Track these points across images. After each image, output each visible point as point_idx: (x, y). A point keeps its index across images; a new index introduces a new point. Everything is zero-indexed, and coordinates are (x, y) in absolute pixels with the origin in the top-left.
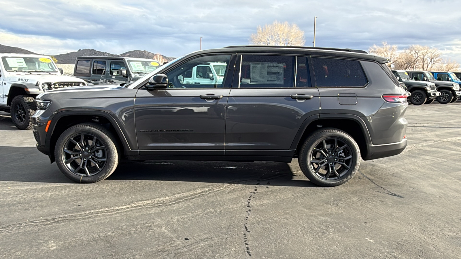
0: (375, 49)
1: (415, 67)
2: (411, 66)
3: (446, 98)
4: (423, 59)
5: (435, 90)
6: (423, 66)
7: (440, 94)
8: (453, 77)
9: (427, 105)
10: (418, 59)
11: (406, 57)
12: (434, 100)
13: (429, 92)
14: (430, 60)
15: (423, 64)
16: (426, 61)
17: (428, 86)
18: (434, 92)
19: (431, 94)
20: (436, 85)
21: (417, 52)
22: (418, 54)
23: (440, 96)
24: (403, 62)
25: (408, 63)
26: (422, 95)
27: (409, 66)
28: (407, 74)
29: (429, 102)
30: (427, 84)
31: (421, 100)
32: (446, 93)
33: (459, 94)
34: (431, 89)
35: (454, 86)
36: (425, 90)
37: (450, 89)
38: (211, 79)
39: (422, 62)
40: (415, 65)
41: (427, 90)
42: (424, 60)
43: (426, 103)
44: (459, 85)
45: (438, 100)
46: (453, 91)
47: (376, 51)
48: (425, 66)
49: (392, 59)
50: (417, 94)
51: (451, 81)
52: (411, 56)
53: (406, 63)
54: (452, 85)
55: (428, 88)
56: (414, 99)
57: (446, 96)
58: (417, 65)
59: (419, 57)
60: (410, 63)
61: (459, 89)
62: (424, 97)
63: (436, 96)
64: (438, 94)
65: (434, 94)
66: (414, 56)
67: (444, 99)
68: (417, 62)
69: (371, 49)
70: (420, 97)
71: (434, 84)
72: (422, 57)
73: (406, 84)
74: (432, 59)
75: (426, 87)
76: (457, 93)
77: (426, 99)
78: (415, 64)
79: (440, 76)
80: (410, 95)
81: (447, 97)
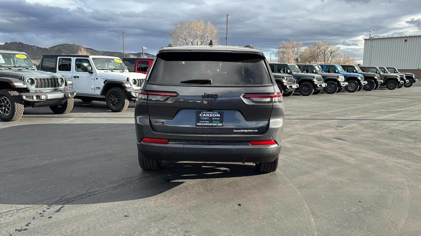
0: (283, 44)
1: (317, 60)
2: (315, 59)
3: (332, 89)
4: (324, 53)
5: (322, 81)
6: (325, 59)
7: (327, 85)
8: (339, 68)
9: (315, 96)
10: (320, 53)
11: (310, 52)
12: (321, 90)
13: (316, 83)
14: (330, 54)
15: (325, 58)
16: (327, 55)
17: (315, 78)
18: (321, 83)
19: (318, 86)
20: (324, 77)
21: (319, 47)
22: (320, 49)
23: (326, 87)
24: (307, 56)
25: (312, 57)
26: (310, 86)
27: (313, 59)
28: (297, 67)
29: (317, 93)
30: (314, 77)
31: (309, 91)
32: (332, 84)
33: (344, 84)
34: (318, 81)
35: (339, 77)
36: (312, 82)
37: (336, 80)
38: (89, 72)
39: (323, 56)
40: (318, 59)
41: (314, 82)
42: (325, 55)
43: (315, 93)
44: (343, 77)
45: (326, 91)
46: (339, 82)
47: (284, 46)
48: (326, 59)
49: (298, 53)
50: (306, 86)
51: (337, 73)
52: (314, 51)
53: (311, 57)
54: (338, 77)
55: (315, 80)
56: (303, 90)
57: (332, 87)
58: (319, 59)
59: (321, 51)
60: (314, 57)
61: (344, 80)
62: (312, 87)
63: (322, 87)
64: (324, 85)
65: (321, 85)
66: (317, 51)
67: (331, 89)
68: (320, 57)
69: (280, 45)
70: (308, 88)
71: (321, 76)
72: (323, 51)
73: (296, 77)
74: (331, 53)
75: (313, 79)
76: (342, 84)
77: (313, 90)
78: (317, 57)
79: (330, 68)
80: (298, 87)
81: (334, 88)
